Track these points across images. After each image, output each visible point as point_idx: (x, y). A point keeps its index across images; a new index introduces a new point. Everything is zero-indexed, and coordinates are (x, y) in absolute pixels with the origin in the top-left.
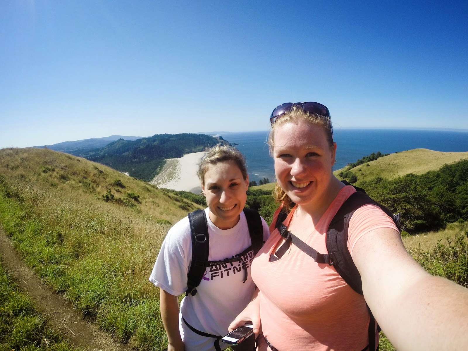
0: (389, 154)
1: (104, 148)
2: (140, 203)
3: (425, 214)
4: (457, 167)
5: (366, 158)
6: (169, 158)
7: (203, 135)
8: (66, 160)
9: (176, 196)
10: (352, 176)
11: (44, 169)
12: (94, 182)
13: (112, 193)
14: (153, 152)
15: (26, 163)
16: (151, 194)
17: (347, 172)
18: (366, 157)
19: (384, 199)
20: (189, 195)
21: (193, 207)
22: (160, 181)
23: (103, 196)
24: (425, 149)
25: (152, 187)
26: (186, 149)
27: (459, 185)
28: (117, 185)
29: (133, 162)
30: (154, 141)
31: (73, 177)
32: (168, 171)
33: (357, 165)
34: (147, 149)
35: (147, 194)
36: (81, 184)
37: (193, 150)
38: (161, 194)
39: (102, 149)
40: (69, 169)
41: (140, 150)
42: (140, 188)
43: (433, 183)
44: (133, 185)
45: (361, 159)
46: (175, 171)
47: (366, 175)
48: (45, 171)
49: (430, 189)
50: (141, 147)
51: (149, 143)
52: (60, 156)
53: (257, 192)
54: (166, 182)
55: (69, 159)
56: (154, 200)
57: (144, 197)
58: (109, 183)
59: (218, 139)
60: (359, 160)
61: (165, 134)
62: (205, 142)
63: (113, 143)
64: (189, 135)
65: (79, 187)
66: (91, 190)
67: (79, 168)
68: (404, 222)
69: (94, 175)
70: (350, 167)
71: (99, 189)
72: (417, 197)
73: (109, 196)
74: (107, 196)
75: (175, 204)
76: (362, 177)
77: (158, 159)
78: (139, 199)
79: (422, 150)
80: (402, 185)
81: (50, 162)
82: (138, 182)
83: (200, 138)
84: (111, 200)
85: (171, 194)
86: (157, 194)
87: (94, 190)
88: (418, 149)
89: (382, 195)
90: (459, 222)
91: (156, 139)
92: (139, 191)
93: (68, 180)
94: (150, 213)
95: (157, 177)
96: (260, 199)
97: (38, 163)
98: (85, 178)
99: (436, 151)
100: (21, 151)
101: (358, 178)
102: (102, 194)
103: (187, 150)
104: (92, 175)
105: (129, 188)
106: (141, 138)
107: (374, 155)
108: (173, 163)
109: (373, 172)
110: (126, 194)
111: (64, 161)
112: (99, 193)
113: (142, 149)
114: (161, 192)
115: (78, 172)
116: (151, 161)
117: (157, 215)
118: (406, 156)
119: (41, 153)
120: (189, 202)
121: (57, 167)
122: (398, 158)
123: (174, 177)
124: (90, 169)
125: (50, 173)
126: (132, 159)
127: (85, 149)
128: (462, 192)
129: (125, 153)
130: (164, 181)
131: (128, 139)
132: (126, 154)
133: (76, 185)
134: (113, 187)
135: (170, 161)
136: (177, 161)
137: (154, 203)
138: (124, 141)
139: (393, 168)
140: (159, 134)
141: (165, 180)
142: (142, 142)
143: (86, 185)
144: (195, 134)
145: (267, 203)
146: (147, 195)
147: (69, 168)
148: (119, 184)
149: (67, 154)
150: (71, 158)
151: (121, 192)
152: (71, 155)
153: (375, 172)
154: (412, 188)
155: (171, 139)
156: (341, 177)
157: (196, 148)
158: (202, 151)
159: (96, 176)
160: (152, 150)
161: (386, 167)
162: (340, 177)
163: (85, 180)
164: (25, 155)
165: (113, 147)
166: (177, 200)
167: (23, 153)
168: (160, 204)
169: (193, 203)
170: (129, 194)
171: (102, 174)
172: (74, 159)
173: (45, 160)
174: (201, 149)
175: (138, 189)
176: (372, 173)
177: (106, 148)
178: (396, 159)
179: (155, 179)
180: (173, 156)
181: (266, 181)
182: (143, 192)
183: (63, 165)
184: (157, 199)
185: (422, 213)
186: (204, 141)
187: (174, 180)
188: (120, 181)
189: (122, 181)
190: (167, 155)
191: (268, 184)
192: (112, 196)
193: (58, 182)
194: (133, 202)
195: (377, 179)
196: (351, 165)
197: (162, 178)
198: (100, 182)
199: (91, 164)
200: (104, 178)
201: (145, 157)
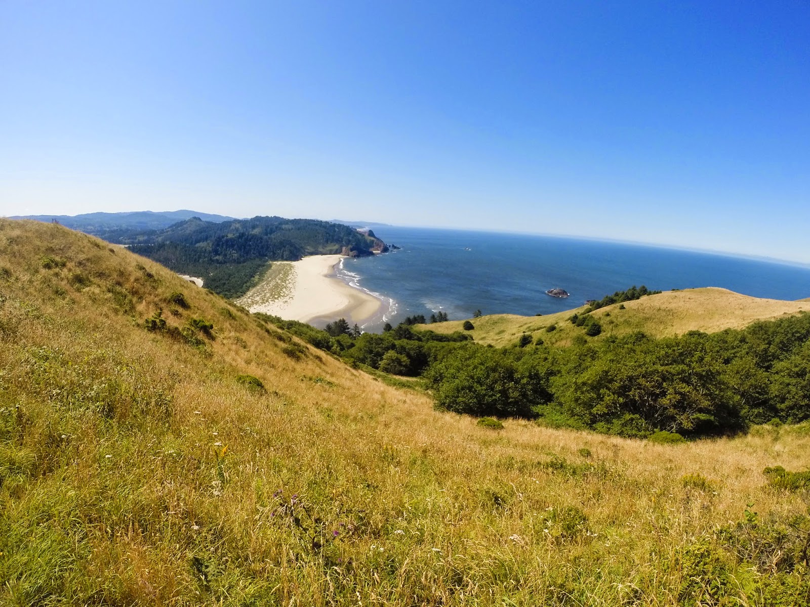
0: (661, 292)
1: (165, 231)
2: (213, 338)
3: (716, 405)
4: (778, 327)
5: (620, 295)
6: (277, 260)
7: (340, 226)
8: (89, 248)
9: (279, 331)
10: (594, 323)
11: (47, 261)
12: (134, 293)
13: (163, 317)
14: (250, 245)
15: (16, 247)
16: (235, 323)
17: (584, 316)
18: (621, 292)
19: (646, 372)
20: (305, 329)
21: (309, 352)
22: (257, 299)
23: (147, 321)
24: (724, 289)
25: (238, 310)
26: (308, 247)
27: (778, 358)
28: (176, 302)
29: (213, 261)
30: (254, 227)
31: (96, 280)
32: (272, 284)
33: (603, 304)
34: (240, 240)
35: (228, 323)
36: (110, 295)
37: (321, 250)
38: (253, 326)
39: (161, 233)
40: (92, 266)
41: (227, 241)
42: (216, 311)
43: (733, 351)
44: (205, 305)
45: (611, 295)
46: (285, 283)
47: (617, 324)
48: (48, 266)
49: (727, 361)
50: (230, 236)
51: (245, 230)
52: (79, 240)
53: (425, 336)
54: (267, 301)
55: (95, 247)
56: (238, 334)
57: (221, 329)
58: (160, 297)
59: (366, 235)
60: (607, 297)
61: (275, 217)
62: (342, 239)
63: (182, 223)
64: (316, 223)
65: (106, 299)
66: (128, 309)
67: (110, 264)
68: (678, 417)
69: (137, 280)
70: (591, 307)
71: (141, 307)
72: (704, 373)
73: (158, 321)
74: (153, 321)
75: (276, 345)
76: (611, 327)
77: (256, 259)
78: (212, 331)
79: (718, 291)
80: (679, 351)
81: (60, 249)
82: (214, 299)
83: (335, 231)
84: (159, 329)
85: (272, 327)
86: (245, 324)
87: (133, 308)
88: (712, 287)
89: (643, 364)
90: (773, 425)
91: (258, 223)
92: (214, 315)
93: (87, 286)
94: (228, 359)
95: (253, 291)
96: (429, 349)
97: (37, 250)
98: (119, 284)
99: (742, 295)
100: (10, 225)
101: (602, 328)
102: (145, 317)
103: (309, 249)
104: (132, 279)
105: (196, 309)
106: (232, 220)
107: (635, 290)
108: (283, 270)
109: (630, 320)
110: (190, 320)
111: (86, 250)
112: (141, 314)
113: (231, 239)
114: (254, 321)
115: (107, 271)
116: (244, 262)
117: (241, 363)
118: (690, 299)
119: (46, 232)
120: (302, 343)
121: (70, 259)
122: (675, 300)
123: (282, 295)
124: (130, 269)
125: (57, 270)
126: (212, 254)
127: (130, 228)
128: (781, 371)
129: (201, 243)
130: (263, 300)
131: (208, 220)
132: (203, 245)
133: (101, 296)
134: (168, 305)
135: (280, 265)
136: (291, 267)
137: (238, 340)
138: (201, 223)
139: (665, 316)
140: (263, 215)
141: (266, 299)
142: (233, 227)
143: (119, 298)
144: (326, 222)
145: (439, 357)
146: (227, 325)
147: (91, 264)
148: (180, 301)
149: (93, 237)
150: (98, 246)
151: (181, 316)
152: (99, 240)
153: (633, 321)
154: (696, 358)
155: (283, 226)
156: (573, 323)
157: (326, 247)
158: (336, 253)
159: (139, 283)
160: (248, 243)
161: (654, 313)
162: (571, 322)
163: (118, 288)
164: (16, 233)
165: (181, 230)
166: (280, 339)
167: (13, 228)
168: (249, 344)
169: (309, 346)
170: (195, 321)
171: (151, 279)
172: (104, 248)
173: (51, 245)
174: (334, 251)
175: (212, 311)
176: (627, 323)
177: (167, 232)
178: (671, 301)
179: (249, 294)
180: (285, 257)
181: (442, 317)
182: (221, 318)
183: (82, 257)
184: (245, 334)
185: (710, 403)
186: (342, 236)
187: (281, 300)
188: (181, 294)
189: (185, 295)
190: (274, 254)
191: (445, 323)
192: (163, 323)
193: (68, 287)
194: (201, 336)
195: (636, 335)
196: (593, 304)
197: (261, 294)
198: (144, 293)
199: (135, 259)
200: (154, 287)
201: (234, 253)
